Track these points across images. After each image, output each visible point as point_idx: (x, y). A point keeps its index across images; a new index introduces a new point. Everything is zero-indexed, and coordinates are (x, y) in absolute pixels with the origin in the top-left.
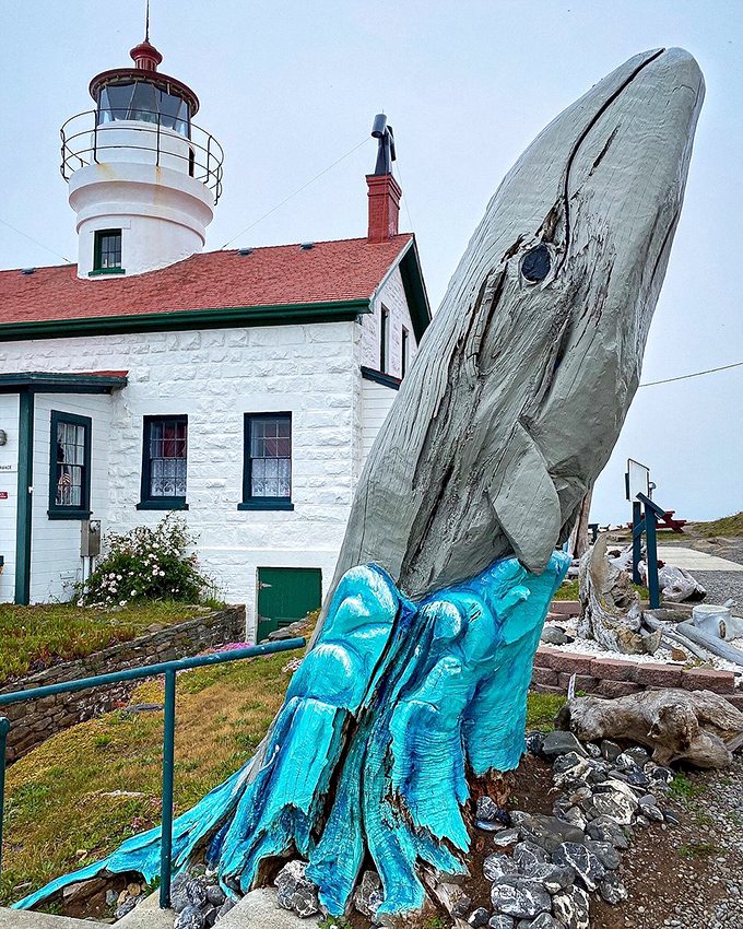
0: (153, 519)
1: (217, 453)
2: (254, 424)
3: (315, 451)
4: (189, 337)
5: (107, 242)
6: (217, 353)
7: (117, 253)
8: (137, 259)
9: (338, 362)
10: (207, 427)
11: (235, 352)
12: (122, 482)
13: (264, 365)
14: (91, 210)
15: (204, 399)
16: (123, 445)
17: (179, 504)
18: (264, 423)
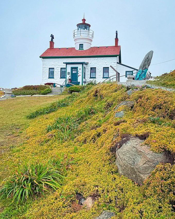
0: (92, 79)
1: (100, 72)
2: (104, 68)
3: (112, 72)
4: (96, 58)
5: (81, 46)
6: (100, 60)
7: (82, 47)
8: (85, 48)
9: (115, 62)
10: (99, 69)
11: (102, 60)
12: (88, 75)
13: (106, 62)
14: (77, 41)
15: (98, 66)
16: (88, 71)
17: (95, 78)
18: (105, 68)
